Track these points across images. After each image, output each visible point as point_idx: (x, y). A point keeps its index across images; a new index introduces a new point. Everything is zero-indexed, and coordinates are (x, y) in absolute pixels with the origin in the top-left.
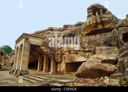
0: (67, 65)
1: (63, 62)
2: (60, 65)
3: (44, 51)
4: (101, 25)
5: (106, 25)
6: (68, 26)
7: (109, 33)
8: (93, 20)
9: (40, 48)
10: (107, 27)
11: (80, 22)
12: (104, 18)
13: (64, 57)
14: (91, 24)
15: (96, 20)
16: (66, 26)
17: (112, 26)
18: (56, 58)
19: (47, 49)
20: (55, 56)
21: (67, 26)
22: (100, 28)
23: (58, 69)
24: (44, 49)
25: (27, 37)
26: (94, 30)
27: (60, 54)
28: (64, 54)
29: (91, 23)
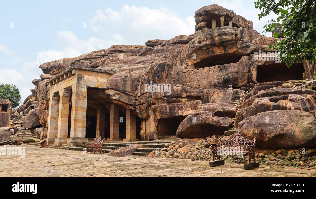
0: (158, 123)
1: (152, 117)
2: (145, 124)
3: (113, 98)
4: (222, 48)
5: (230, 49)
6: (156, 42)
7: (233, 64)
8: (207, 38)
9: (105, 93)
10: (231, 51)
11: (181, 37)
12: (226, 34)
13: (154, 109)
14: (203, 47)
15: (212, 38)
16: (150, 44)
17: (240, 50)
18: (139, 112)
19: (119, 94)
20: (135, 108)
21: (154, 43)
22: (218, 54)
23: (143, 131)
24: (114, 95)
25: (80, 73)
26: (208, 56)
27: (145, 103)
28: (153, 104)
29: (203, 44)
